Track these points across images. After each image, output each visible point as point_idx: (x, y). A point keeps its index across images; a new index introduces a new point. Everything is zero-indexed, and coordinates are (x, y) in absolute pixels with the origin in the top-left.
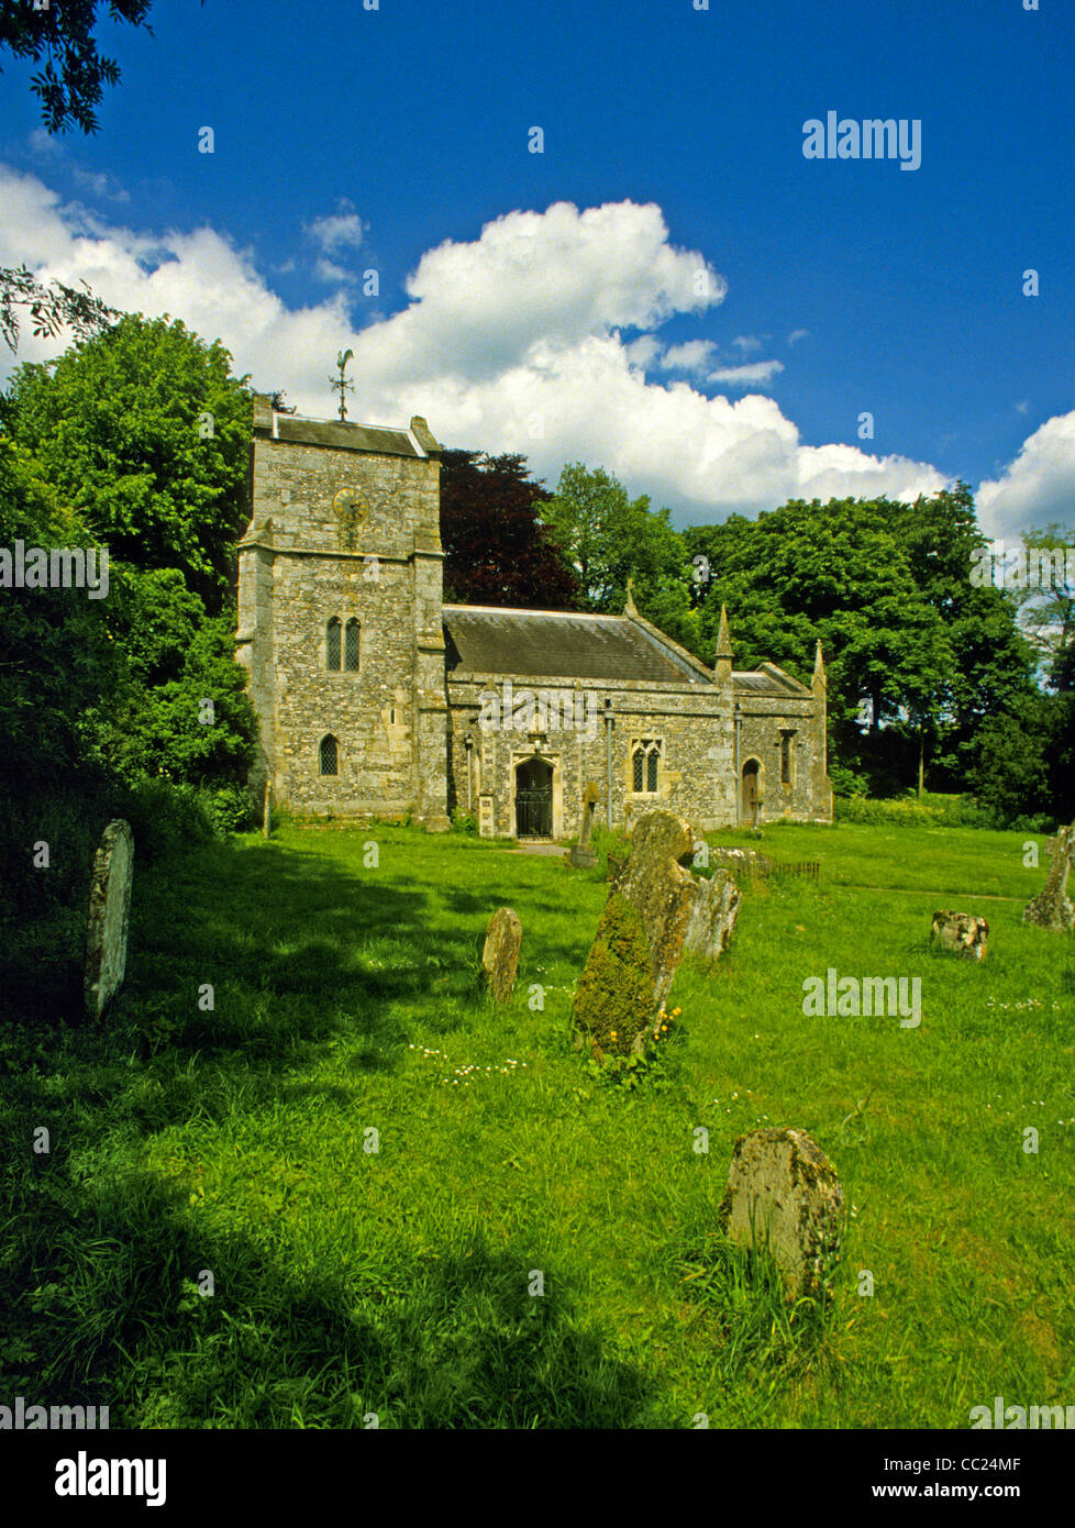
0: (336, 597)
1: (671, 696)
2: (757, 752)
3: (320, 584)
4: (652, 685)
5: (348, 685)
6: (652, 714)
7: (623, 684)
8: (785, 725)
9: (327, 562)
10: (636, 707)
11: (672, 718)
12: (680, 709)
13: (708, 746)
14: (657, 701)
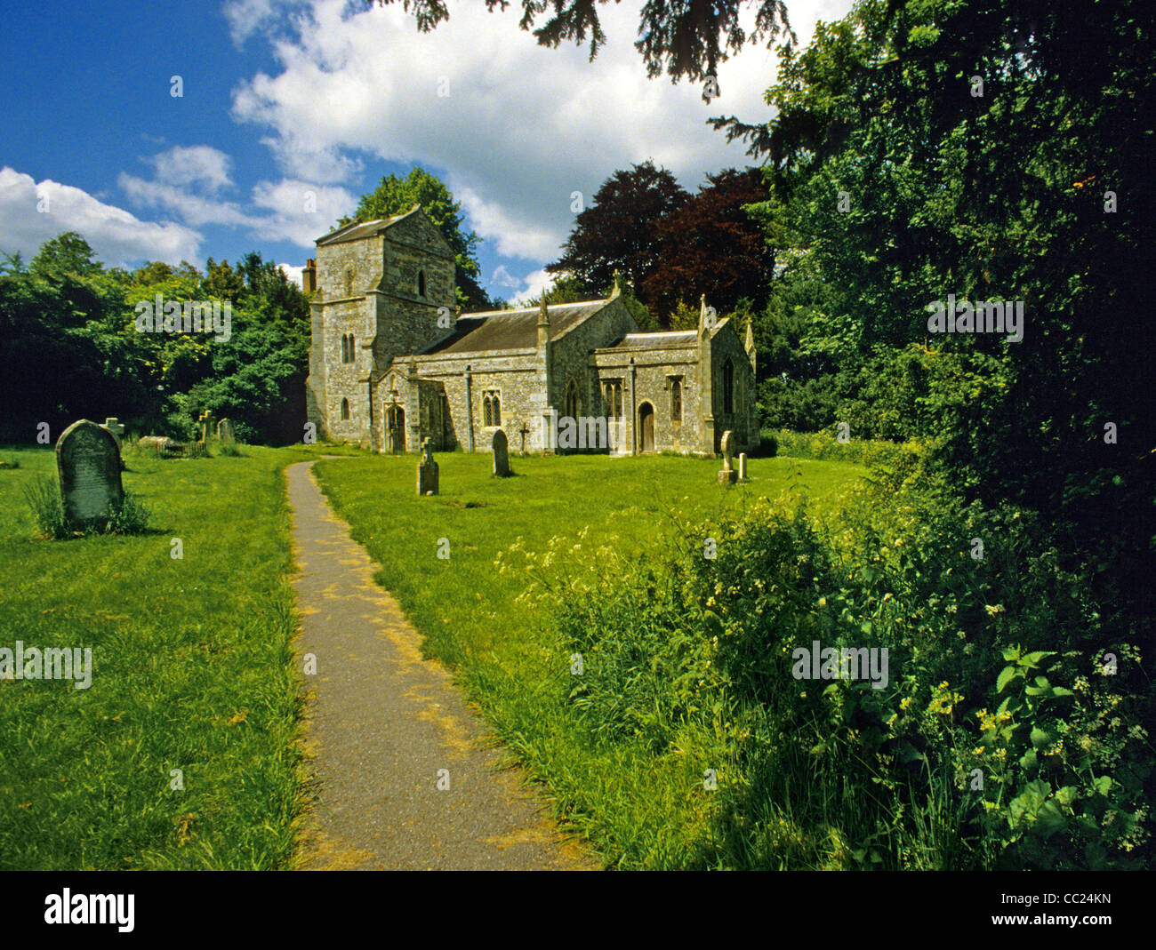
0: (345, 323)
1: (505, 359)
2: (650, 396)
3: (338, 318)
4: (494, 353)
5: (350, 370)
6: (494, 373)
7: (477, 354)
8: (674, 372)
9: (341, 306)
10: (485, 368)
11: (506, 374)
12: (511, 367)
13: (530, 392)
14: (497, 363)
